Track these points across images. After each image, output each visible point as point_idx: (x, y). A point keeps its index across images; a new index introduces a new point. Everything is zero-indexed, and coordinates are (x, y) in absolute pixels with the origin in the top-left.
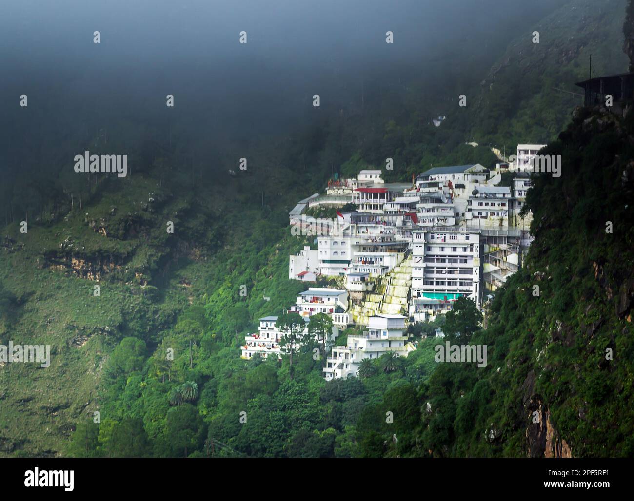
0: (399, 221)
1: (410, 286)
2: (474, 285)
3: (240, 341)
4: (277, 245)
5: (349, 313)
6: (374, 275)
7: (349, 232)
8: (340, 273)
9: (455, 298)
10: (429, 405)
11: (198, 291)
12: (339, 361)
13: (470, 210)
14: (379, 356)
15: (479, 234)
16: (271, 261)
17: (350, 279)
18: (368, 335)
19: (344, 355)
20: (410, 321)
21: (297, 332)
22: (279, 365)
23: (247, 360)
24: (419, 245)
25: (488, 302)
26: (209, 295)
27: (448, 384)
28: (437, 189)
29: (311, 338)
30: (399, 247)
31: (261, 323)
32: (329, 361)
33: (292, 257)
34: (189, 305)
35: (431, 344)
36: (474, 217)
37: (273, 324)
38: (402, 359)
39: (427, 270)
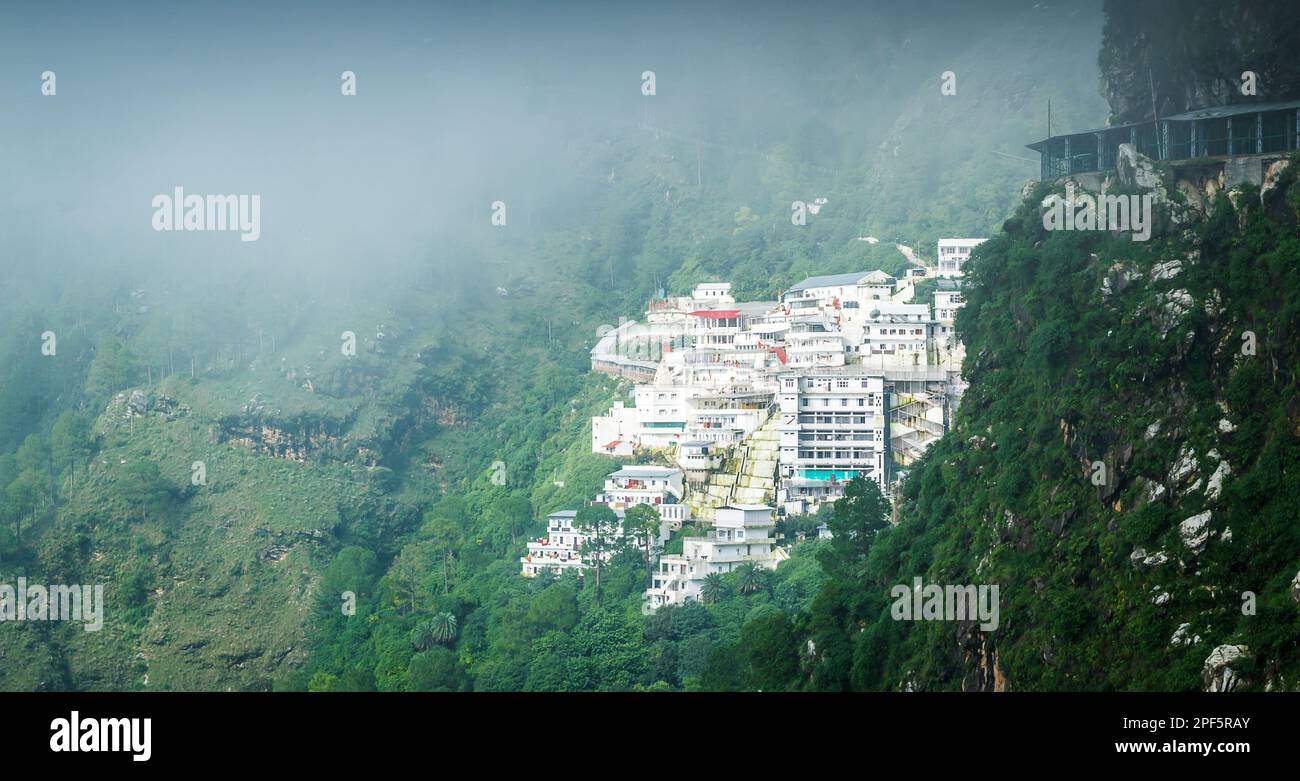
0: (759, 359)
1: (778, 461)
2: (877, 456)
3: (520, 549)
4: (573, 401)
5: (685, 504)
6: (723, 444)
7: (682, 378)
8: (670, 443)
9: (847, 477)
10: (811, 645)
11: (454, 473)
12: (672, 577)
13: (867, 341)
14: (733, 570)
15: (883, 378)
16: (564, 425)
17: (686, 451)
18: (714, 537)
19: (679, 568)
20: (779, 515)
21: (605, 534)
22: (580, 586)
23: (531, 579)
24: (790, 397)
25: (898, 482)
26: (472, 479)
27: (840, 612)
28: (816, 310)
29: (628, 543)
30: (759, 400)
31: (551, 521)
32: (655, 577)
33: (596, 420)
34: (441, 496)
35: (812, 550)
36: (875, 352)
37: (569, 522)
38: (768, 573)
39: (804, 435)
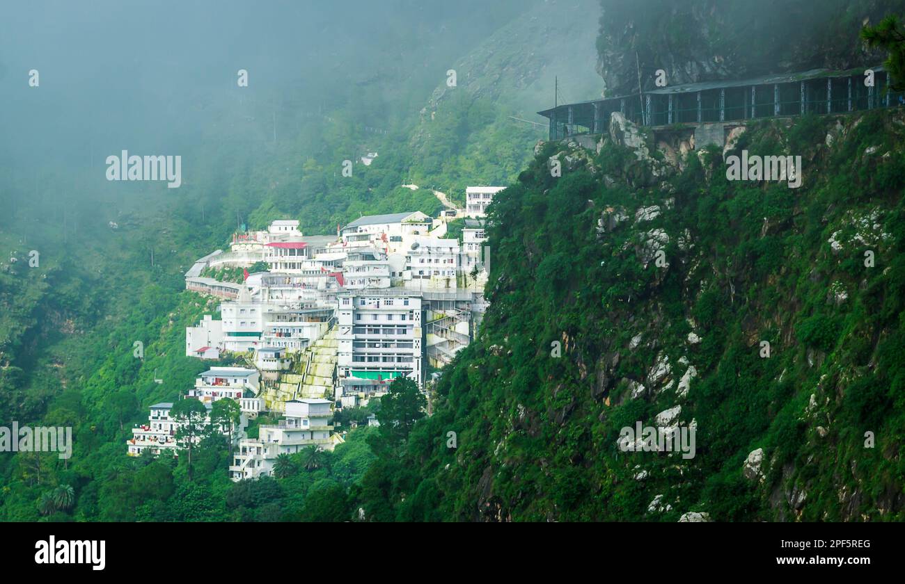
0: (321, 282)
1: (336, 364)
2: (415, 360)
3: (127, 434)
4: (171, 315)
5: (261, 398)
6: (292, 350)
7: (259, 297)
8: (249, 349)
9: (392, 377)
10: (362, 511)
11: (73, 372)
12: (250, 457)
13: (409, 268)
14: (299, 451)
15: (421, 298)
16: (163, 334)
17: (262, 355)
18: (284, 425)
19: (255, 449)
20: (336, 407)
21: (196, 422)
22: (175, 463)
23: (135, 458)
24: (346, 312)
25: (433, 382)
26: (87, 377)
27: (385, 485)
28: (367, 242)
29: (214, 429)
30: (322, 315)
31: (152, 411)
32: (236, 457)
33: (189, 330)
34: (62, 390)
35: (363, 435)
36: (414, 277)
37: (167, 412)
38: (327, 454)
39: (357, 343)
